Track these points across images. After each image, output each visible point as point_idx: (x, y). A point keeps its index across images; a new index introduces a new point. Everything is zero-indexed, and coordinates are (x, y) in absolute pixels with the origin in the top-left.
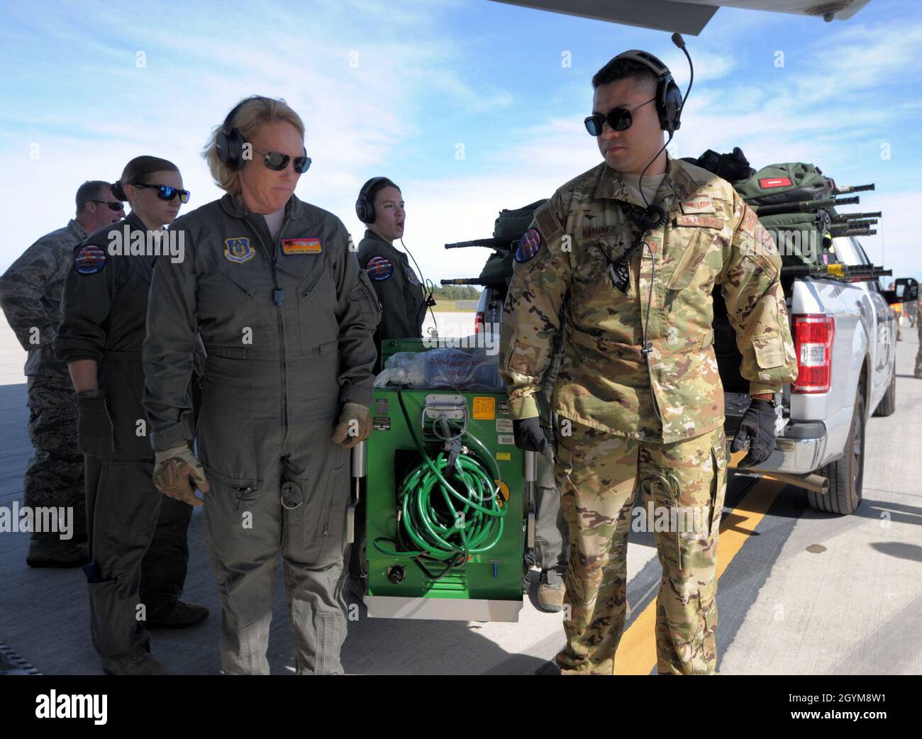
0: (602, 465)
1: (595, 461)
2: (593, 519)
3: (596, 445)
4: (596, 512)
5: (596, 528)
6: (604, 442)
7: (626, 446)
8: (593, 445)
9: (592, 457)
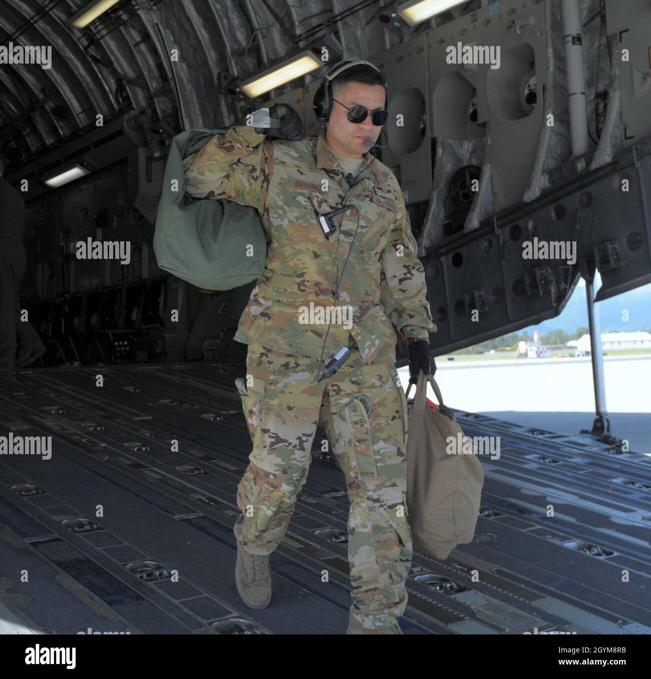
0: (290, 393)
1: (285, 388)
2: (273, 440)
3: (288, 376)
4: (277, 434)
5: (275, 449)
6: (296, 374)
7: (312, 379)
8: (286, 375)
9: (283, 385)
